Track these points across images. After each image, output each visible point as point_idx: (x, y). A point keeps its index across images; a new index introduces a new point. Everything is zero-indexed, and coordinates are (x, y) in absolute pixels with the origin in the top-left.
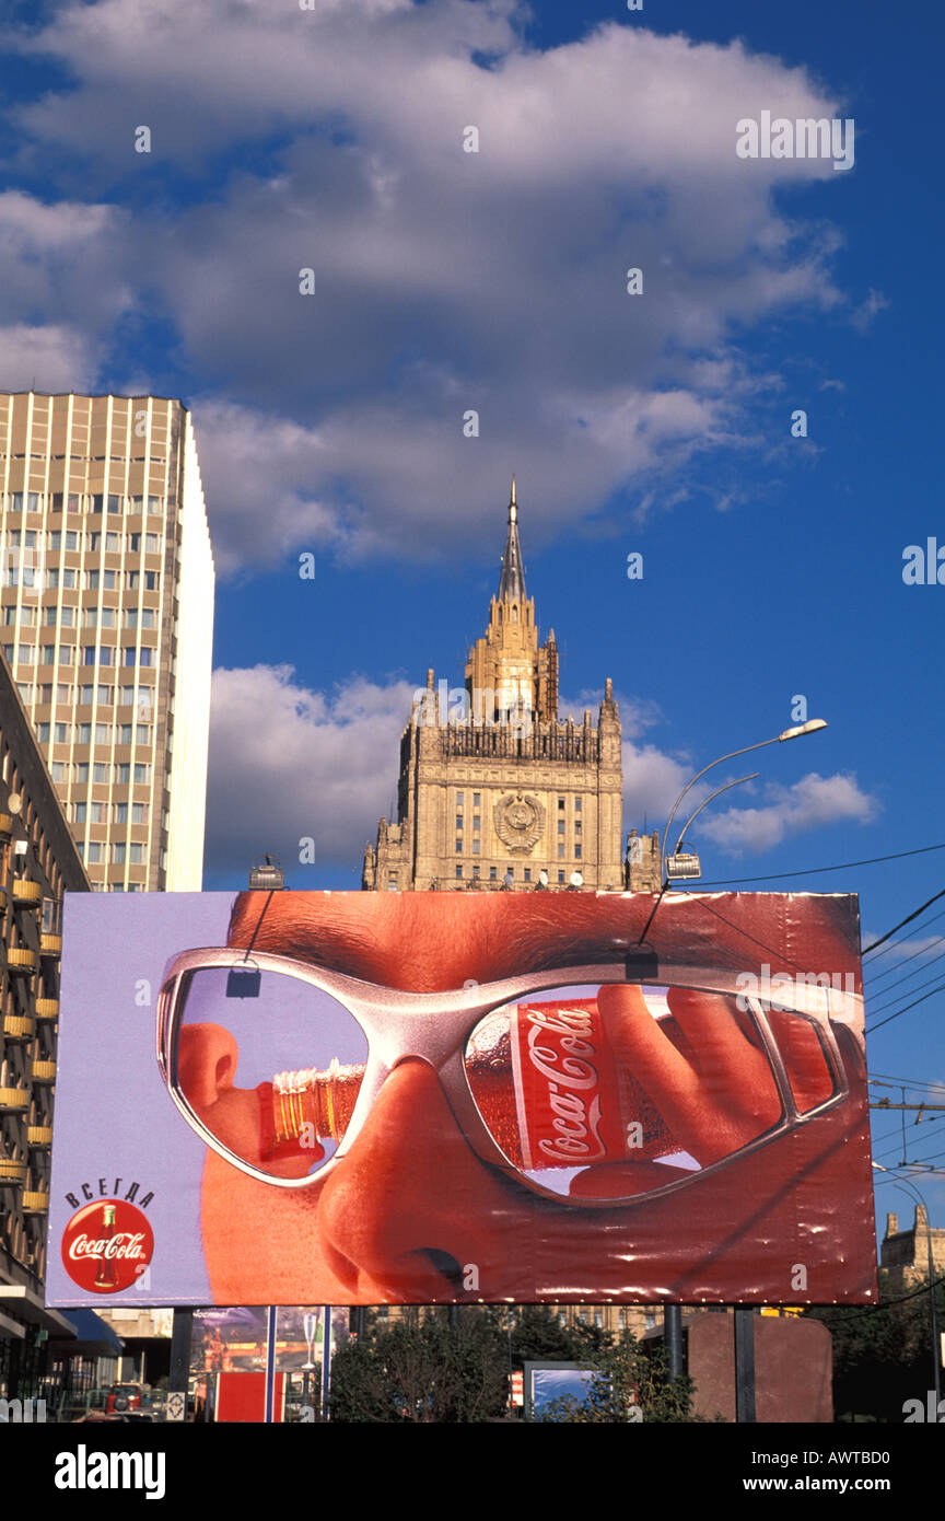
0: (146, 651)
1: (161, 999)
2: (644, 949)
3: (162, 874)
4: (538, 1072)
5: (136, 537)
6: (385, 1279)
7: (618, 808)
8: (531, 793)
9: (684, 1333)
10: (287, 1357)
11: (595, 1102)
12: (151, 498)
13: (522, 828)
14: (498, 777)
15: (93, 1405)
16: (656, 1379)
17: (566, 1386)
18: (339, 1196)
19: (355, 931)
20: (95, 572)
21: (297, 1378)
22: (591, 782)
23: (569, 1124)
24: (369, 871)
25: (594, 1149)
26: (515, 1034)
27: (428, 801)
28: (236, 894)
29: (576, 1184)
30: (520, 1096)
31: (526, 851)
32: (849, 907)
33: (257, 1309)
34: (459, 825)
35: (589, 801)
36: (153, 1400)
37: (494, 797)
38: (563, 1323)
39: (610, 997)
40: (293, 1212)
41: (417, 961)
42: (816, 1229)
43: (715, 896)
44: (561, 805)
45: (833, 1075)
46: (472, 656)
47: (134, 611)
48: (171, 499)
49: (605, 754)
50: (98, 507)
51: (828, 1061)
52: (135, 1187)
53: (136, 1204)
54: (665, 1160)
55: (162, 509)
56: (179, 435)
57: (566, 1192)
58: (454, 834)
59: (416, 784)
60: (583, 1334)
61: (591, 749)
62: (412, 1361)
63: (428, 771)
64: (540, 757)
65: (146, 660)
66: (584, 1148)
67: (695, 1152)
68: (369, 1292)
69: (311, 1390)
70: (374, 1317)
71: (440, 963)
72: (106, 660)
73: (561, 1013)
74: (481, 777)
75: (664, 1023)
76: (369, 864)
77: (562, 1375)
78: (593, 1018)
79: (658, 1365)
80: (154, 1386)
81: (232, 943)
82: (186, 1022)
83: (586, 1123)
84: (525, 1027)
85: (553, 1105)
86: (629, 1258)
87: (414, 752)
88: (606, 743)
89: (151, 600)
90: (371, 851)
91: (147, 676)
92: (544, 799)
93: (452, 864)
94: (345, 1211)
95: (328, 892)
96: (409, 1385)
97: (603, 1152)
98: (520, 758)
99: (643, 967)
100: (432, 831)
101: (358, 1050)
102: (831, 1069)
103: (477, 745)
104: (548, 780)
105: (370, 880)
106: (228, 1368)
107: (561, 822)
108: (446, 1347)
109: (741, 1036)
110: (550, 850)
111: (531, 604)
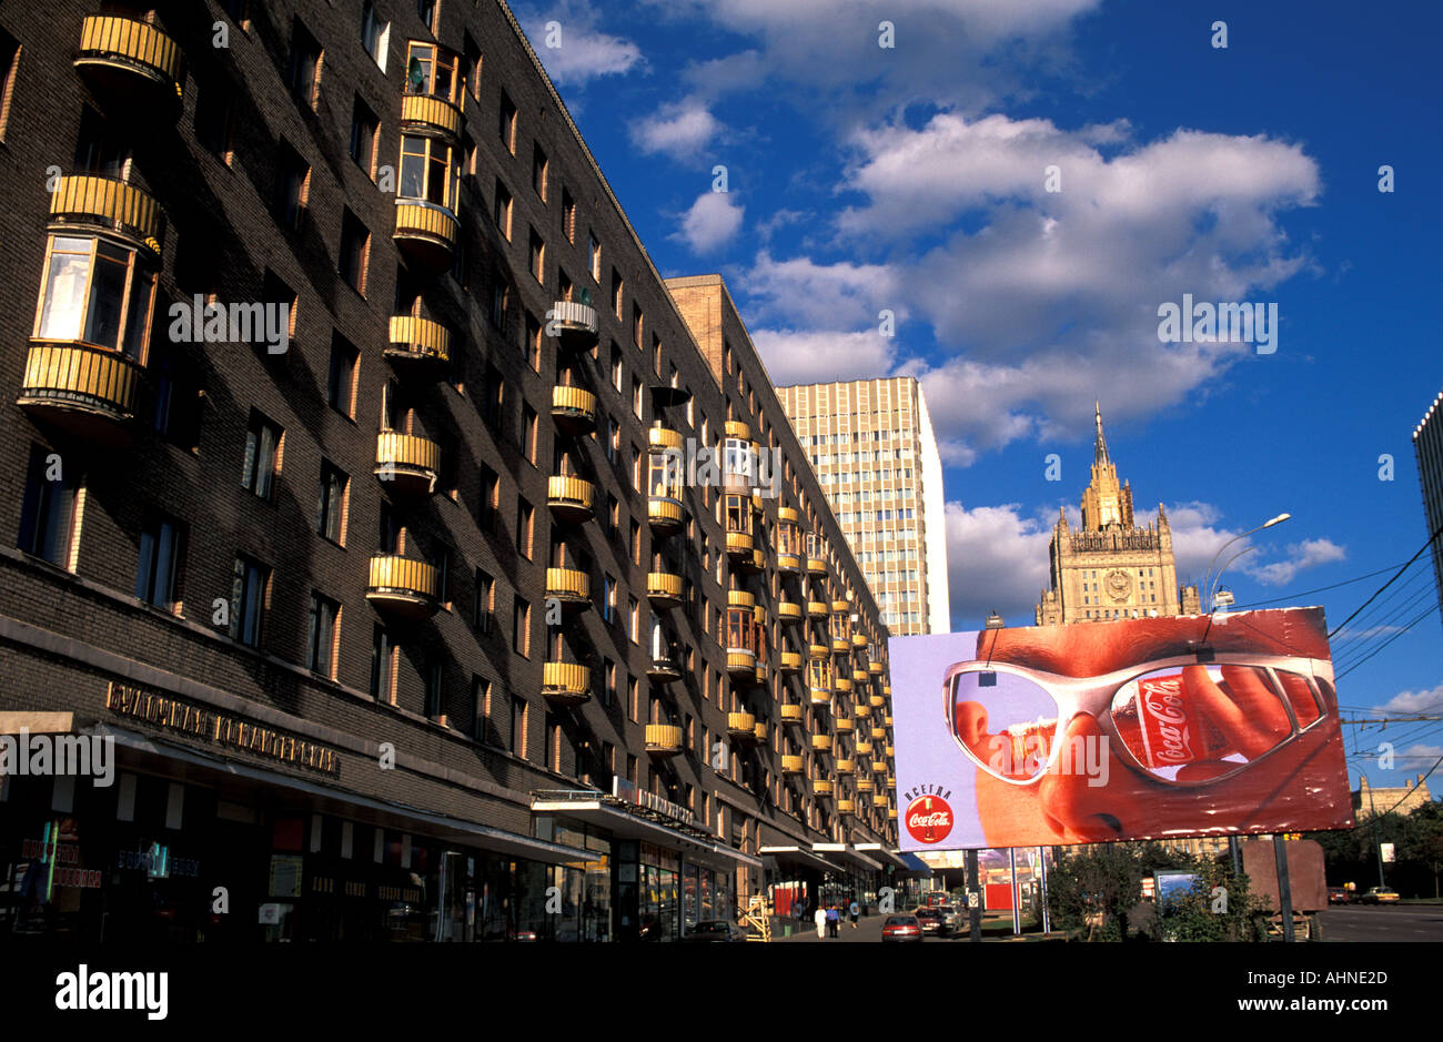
0: (909, 510)
1: (944, 689)
2: (1206, 645)
3: (928, 627)
4: (1152, 716)
5: (898, 451)
6: (1079, 830)
7: (1173, 573)
8: (1124, 569)
9: (1240, 852)
10: (1021, 876)
11: (1186, 729)
12: (904, 430)
13: (1121, 588)
14: (1105, 562)
15: (921, 903)
16: (1228, 876)
17: (1178, 883)
18: (1049, 789)
19: (1044, 647)
20: (878, 472)
21: (1027, 886)
22: (1157, 560)
23: (1173, 743)
24: (1039, 618)
25: (1187, 755)
26: (1138, 697)
27: (1067, 577)
28: (978, 632)
29: (1179, 774)
30: (1144, 730)
31: (1124, 600)
32: (1319, 613)
33: (1002, 850)
34: (1086, 589)
35: (1156, 570)
36: (952, 899)
37: (1104, 573)
38: (1168, 851)
39: (1189, 672)
40: (1025, 798)
41: (1080, 661)
42: (1316, 790)
43: (1243, 614)
44: (1141, 574)
45: (1318, 707)
46: (1084, 497)
47: (900, 490)
48: (915, 429)
49: (1163, 544)
50: (877, 438)
51: (1315, 699)
52: (940, 789)
53: (942, 797)
54: (1228, 759)
55: (910, 436)
56: (915, 395)
57: (1174, 779)
58: (1083, 594)
59: (1060, 569)
60: (1179, 857)
61: (1154, 542)
62: (1091, 875)
63: (1066, 562)
64: (1127, 549)
65: (909, 515)
66: (1182, 755)
67: (1245, 753)
68: (1070, 837)
69: (1035, 891)
70: (1064, 853)
71: (1092, 662)
72: (888, 517)
73: (1162, 684)
74: (1095, 562)
75: (1221, 685)
76: (1038, 614)
77: (1175, 877)
78: (1180, 685)
79: (1228, 869)
80: (951, 892)
81: (979, 658)
82: (959, 700)
83: (1182, 742)
84: (1143, 692)
85: (1163, 733)
86: (1212, 812)
87: (1057, 552)
88: (1163, 538)
89: (909, 483)
90: (1039, 607)
91: (911, 524)
92: (1131, 571)
93: (1084, 611)
94: (1053, 796)
95: (1028, 628)
96: (1089, 887)
97: (1193, 757)
98: (1116, 551)
99: (1205, 655)
100: (1071, 595)
101: (1053, 710)
102: (1317, 703)
103: (1091, 546)
104: (1132, 561)
105: (1040, 622)
106: (990, 882)
107: (1142, 583)
108: (1108, 866)
109: (1265, 689)
110: (1137, 599)
111: (1114, 466)
